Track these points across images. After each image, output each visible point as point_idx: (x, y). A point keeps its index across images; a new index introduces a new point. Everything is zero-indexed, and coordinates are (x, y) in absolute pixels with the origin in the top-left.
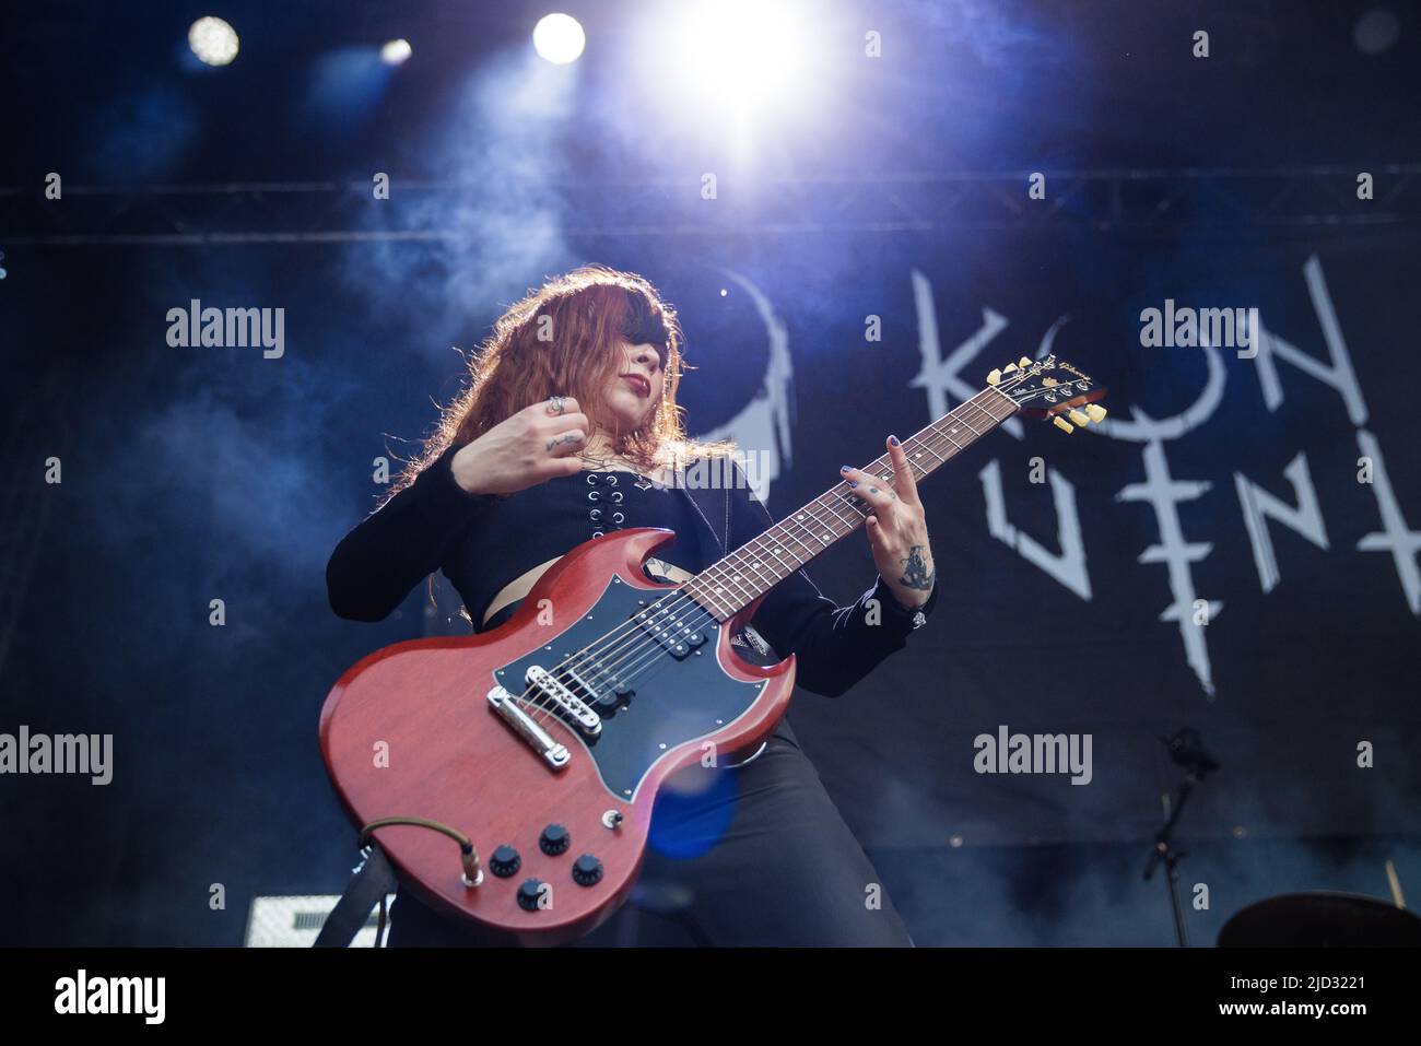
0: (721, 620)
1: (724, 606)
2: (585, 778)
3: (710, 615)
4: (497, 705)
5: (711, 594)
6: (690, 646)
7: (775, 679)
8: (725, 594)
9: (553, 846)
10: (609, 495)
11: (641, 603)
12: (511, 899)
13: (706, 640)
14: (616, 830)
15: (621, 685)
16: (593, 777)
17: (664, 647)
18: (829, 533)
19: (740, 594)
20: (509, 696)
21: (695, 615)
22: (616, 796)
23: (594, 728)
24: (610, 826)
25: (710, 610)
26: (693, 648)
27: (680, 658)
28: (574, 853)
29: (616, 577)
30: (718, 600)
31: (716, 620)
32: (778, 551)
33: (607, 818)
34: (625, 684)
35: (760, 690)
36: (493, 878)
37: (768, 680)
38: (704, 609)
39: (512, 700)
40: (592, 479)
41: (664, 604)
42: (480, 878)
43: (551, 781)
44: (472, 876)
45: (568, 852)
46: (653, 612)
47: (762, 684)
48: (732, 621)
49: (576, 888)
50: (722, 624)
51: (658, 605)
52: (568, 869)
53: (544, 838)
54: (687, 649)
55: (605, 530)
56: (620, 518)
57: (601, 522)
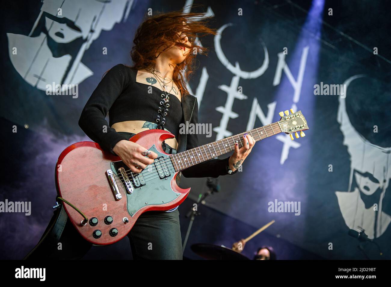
0: (176, 171)
1: (179, 167)
2: (123, 205)
3: (174, 169)
4: (109, 175)
8: (181, 163)
10: (165, 104)
12: (91, 233)
13: (170, 175)
14: (125, 223)
15: (143, 182)
17: (159, 174)
18: (215, 154)
20: (112, 174)
23: (131, 192)
26: (166, 177)
27: (161, 178)
28: (111, 226)
29: (154, 145)
30: (178, 164)
32: (199, 154)
33: (124, 219)
36: (89, 225)
37: (181, 194)
40: (163, 96)
42: (86, 224)
43: (114, 202)
46: (160, 162)
49: (109, 236)
51: (162, 160)
52: (109, 229)
53: (106, 219)
54: (164, 176)
55: (160, 119)
56: (166, 114)
57: (160, 114)
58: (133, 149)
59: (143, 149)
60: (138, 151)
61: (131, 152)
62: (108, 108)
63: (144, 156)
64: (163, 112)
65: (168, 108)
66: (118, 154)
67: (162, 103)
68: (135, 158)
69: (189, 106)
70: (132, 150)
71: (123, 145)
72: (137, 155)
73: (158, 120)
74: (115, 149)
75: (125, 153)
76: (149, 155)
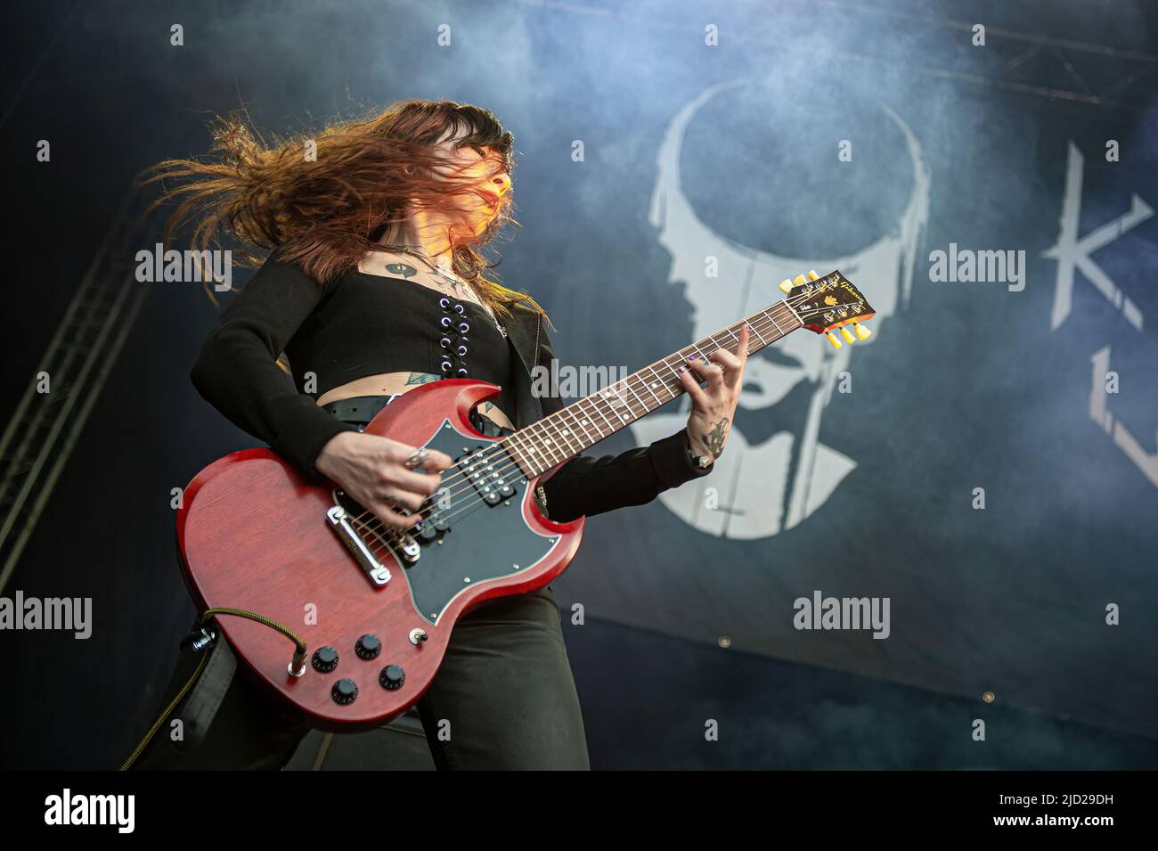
0: (530, 477)
1: (534, 465)
2: (400, 597)
3: (522, 472)
4: (335, 522)
5: (525, 453)
6: (501, 496)
7: (567, 536)
8: (537, 454)
9: (366, 652)
10: (457, 324)
11: (466, 449)
12: (326, 693)
13: (515, 493)
14: (419, 646)
15: (441, 522)
16: (406, 597)
17: (481, 495)
18: (629, 413)
19: (549, 457)
20: (345, 517)
21: (510, 469)
22: (423, 618)
23: (414, 556)
24: (415, 641)
25: (522, 467)
26: (503, 498)
27: (491, 505)
28: (383, 660)
29: (447, 422)
30: (530, 459)
31: (526, 477)
32: (585, 423)
33: (414, 634)
34: (444, 522)
35: (552, 544)
36: (313, 671)
37: (560, 536)
38: (517, 465)
39: (348, 520)
40: (444, 303)
41: (486, 454)
42: (303, 671)
43: (371, 595)
44: (297, 668)
45: (379, 658)
46: (474, 460)
47: (556, 539)
48: (538, 479)
49: (380, 691)
50: (530, 480)
51: (480, 454)
52: (376, 674)
53: (360, 645)
54: (499, 498)
55: (452, 360)
56: (463, 351)
57: (448, 351)
58: (375, 454)
59: (404, 450)
60: (391, 460)
61: (370, 465)
62: (285, 336)
63: (411, 469)
64: (455, 344)
65: (465, 335)
66: (335, 476)
67: (446, 321)
68: (385, 482)
69: (524, 332)
70: (372, 458)
71: (343, 449)
72: (389, 472)
73: (446, 366)
74: (323, 464)
75: (355, 471)
76: (427, 462)
